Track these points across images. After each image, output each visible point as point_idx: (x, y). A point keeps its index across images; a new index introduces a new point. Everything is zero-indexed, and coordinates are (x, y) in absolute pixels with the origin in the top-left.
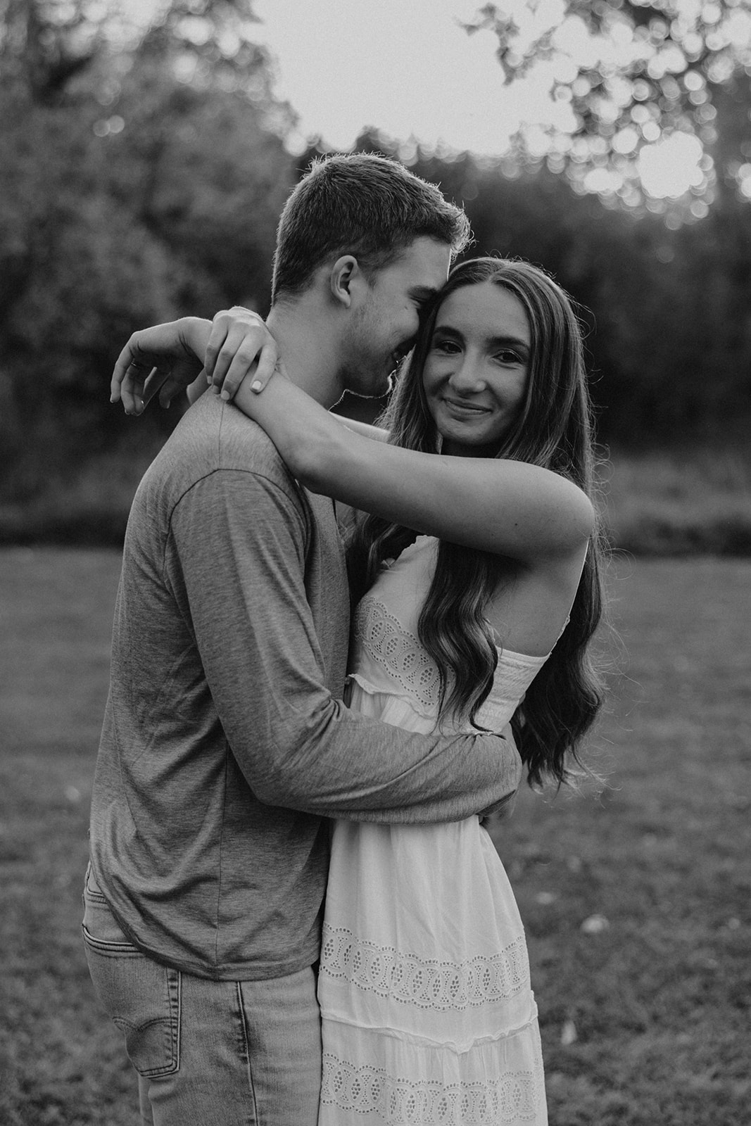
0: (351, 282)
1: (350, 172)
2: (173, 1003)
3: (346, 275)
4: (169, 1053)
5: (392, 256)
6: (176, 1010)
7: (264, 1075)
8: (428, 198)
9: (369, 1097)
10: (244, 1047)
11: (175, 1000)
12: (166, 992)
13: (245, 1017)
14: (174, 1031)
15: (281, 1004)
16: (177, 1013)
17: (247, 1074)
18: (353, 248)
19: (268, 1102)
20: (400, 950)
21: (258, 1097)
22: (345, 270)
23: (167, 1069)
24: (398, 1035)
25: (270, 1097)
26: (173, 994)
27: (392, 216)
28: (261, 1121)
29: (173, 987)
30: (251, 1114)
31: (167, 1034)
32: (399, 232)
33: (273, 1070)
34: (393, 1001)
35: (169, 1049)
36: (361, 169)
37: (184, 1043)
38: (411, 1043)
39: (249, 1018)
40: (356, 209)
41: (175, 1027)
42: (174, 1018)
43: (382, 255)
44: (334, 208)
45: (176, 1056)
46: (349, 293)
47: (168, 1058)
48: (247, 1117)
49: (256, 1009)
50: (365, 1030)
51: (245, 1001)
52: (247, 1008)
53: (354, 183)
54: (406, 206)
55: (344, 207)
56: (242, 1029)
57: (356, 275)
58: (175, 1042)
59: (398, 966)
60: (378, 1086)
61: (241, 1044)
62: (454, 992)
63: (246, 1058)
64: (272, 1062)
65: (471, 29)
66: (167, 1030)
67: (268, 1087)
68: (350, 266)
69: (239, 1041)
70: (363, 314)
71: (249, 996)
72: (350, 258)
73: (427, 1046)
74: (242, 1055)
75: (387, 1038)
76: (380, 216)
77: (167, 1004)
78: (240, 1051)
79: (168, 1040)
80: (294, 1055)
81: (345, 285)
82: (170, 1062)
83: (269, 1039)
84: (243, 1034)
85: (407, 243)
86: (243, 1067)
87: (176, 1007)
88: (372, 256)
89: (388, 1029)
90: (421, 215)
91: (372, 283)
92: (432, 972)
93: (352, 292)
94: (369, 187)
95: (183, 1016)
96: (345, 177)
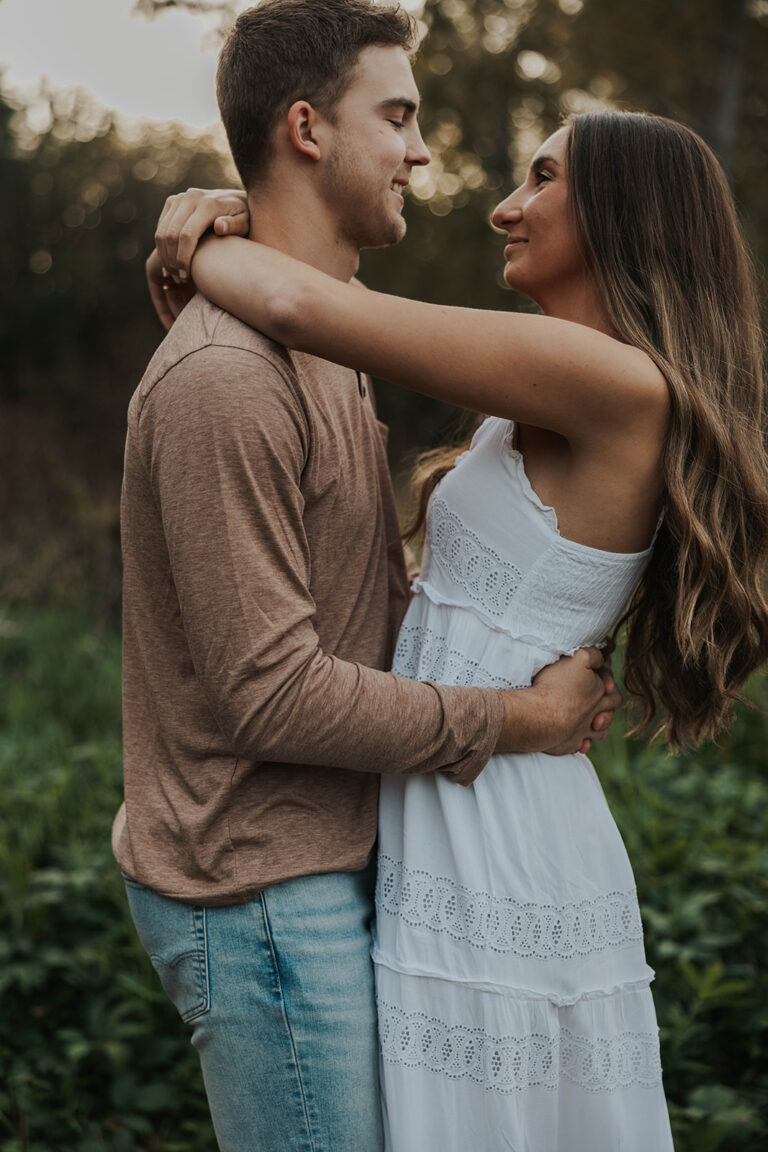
0: (313, 130)
1: (262, 16)
2: (199, 935)
3: (305, 124)
4: (199, 990)
5: (343, 82)
6: (202, 942)
7: (300, 1012)
8: (355, 6)
10: (276, 980)
11: (201, 931)
12: (192, 923)
13: (275, 948)
14: (202, 966)
15: (315, 934)
16: (203, 945)
17: (281, 1011)
18: (299, 92)
19: (307, 1043)
20: (495, 894)
21: (296, 1038)
22: (301, 119)
23: (200, 1009)
24: (498, 990)
25: (309, 1038)
26: (199, 925)
27: (323, 38)
28: (302, 1066)
29: (198, 918)
30: (290, 1058)
31: (196, 969)
32: (338, 53)
33: (311, 1008)
34: (490, 952)
35: (200, 986)
36: (272, 7)
37: (213, 979)
38: (512, 997)
39: (278, 948)
40: (283, 49)
41: (203, 961)
42: (202, 951)
43: (330, 85)
44: (259, 58)
45: (206, 993)
46: (315, 142)
47: (200, 996)
48: (285, 1061)
49: (286, 938)
50: (459, 985)
51: (273, 931)
52: (275, 938)
53: (269, 24)
54: (334, 23)
55: (270, 53)
56: (272, 961)
57: (316, 121)
58: (204, 977)
59: (493, 913)
61: (273, 978)
62: (557, 939)
63: (278, 993)
64: (309, 997)
66: (196, 964)
67: (307, 1027)
68: (305, 112)
69: (270, 974)
70: (337, 159)
71: (277, 924)
72: (306, 104)
73: (529, 999)
74: (274, 990)
75: (484, 995)
76: (312, 47)
77: (194, 936)
78: (271, 986)
79: (197, 976)
80: (333, 990)
81: (308, 136)
82: (201, 1000)
83: (301, 973)
84: (273, 966)
85: (353, 61)
86: (276, 1004)
87: (202, 939)
88: (322, 90)
89: (486, 983)
90: (354, 25)
91: (333, 120)
92: (531, 916)
93: (317, 139)
94: (288, 21)
95: (210, 948)
96: (258, 23)
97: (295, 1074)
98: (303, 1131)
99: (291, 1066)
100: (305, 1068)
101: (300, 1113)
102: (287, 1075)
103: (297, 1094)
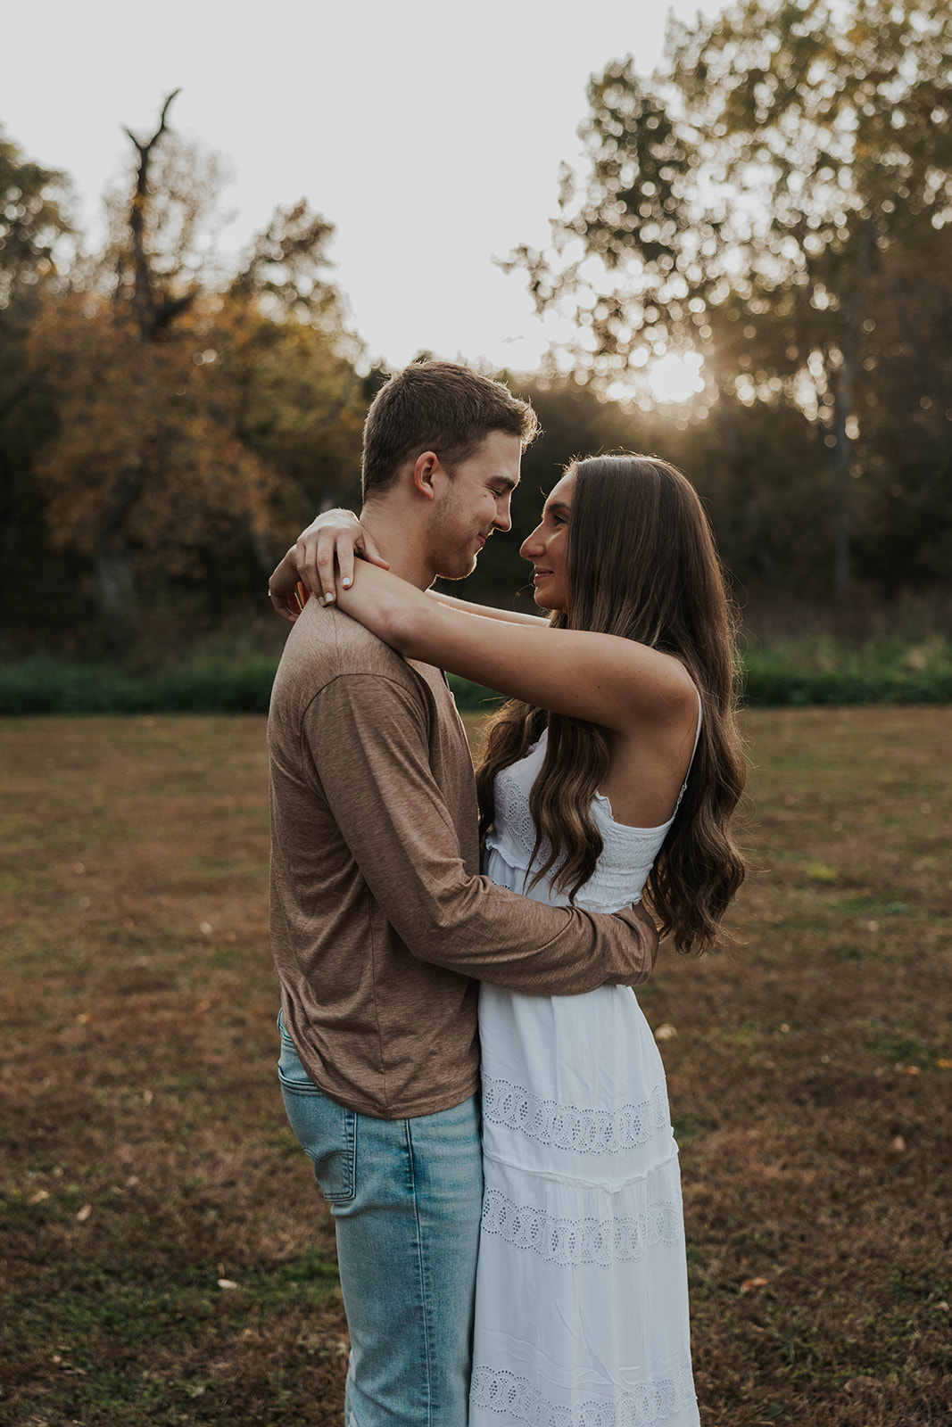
0: (433, 476)
1: (426, 376)
2: (349, 1138)
3: (428, 470)
4: (346, 1181)
5: (468, 450)
6: (352, 1144)
7: (428, 1204)
8: (497, 395)
9: (528, 1235)
10: (410, 1177)
11: (351, 1135)
12: (344, 1128)
13: (413, 1152)
14: (351, 1163)
16: (353, 1147)
17: (412, 1202)
18: (432, 445)
19: (430, 1227)
20: (560, 1102)
21: (422, 1223)
22: (426, 465)
23: (345, 1196)
24: (557, 1178)
25: (432, 1223)
26: (350, 1130)
27: (466, 412)
28: (424, 1246)
29: (349, 1124)
30: (416, 1238)
31: (345, 1164)
32: (473, 427)
33: (436, 1200)
34: (554, 1148)
35: (346, 1178)
36: (436, 373)
37: (359, 1174)
38: (570, 1185)
39: (415, 1152)
40: (433, 409)
41: (351, 1160)
42: (350, 1151)
43: (459, 449)
44: (413, 409)
45: (352, 1184)
46: (431, 486)
47: (345, 1186)
48: (411, 1241)
49: (422, 1144)
50: (528, 1173)
51: (413, 1137)
52: (414, 1143)
53: (429, 386)
54: (478, 403)
55: (422, 408)
56: (409, 1162)
57: (436, 471)
58: (352, 1172)
59: (558, 1117)
60: (537, 1226)
61: (408, 1175)
62: (608, 1137)
63: (412, 1188)
64: (435, 1192)
65: (508, 266)
66: (344, 1161)
67: (431, 1215)
68: (431, 461)
69: (406, 1172)
70: (445, 504)
71: (416, 1132)
72: (431, 454)
73: (582, 1188)
74: (408, 1185)
75: (547, 1182)
76: (455, 416)
77: (344, 1139)
78: (407, 1182)
79: (346, 1171)
80: (455, 1186)
81: (428, 479)
82: (347, 1189)
83: (434, 1171)
84: (410, 1166)
85: (482, 436)
86: (409, 1196)
87: (352, 1141)
88: (451, 451)
89: (548, 1173)
90: (492, 410)
91: (452, 476)
92: (588, 1120)
93: (434, 484)
94: (444, 388)
95: (358, 1150)
96: (421, 381)
97: (417, 1252)
98: (419, 1296)
99: (415, 1245)
100: (426, 1247)
101: (418, 1282)
102: (411, 1252)
103: (417, 1267)
